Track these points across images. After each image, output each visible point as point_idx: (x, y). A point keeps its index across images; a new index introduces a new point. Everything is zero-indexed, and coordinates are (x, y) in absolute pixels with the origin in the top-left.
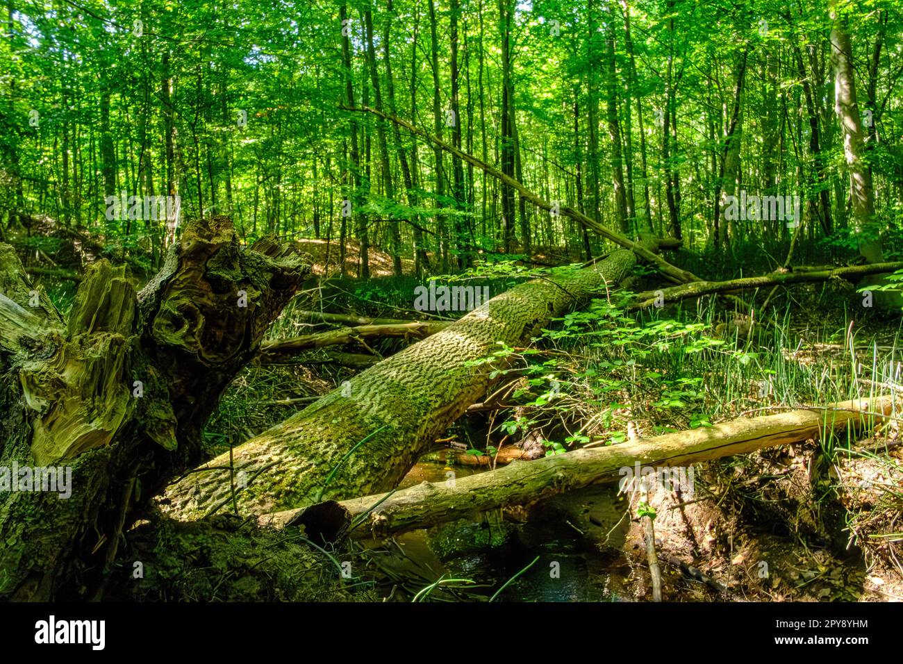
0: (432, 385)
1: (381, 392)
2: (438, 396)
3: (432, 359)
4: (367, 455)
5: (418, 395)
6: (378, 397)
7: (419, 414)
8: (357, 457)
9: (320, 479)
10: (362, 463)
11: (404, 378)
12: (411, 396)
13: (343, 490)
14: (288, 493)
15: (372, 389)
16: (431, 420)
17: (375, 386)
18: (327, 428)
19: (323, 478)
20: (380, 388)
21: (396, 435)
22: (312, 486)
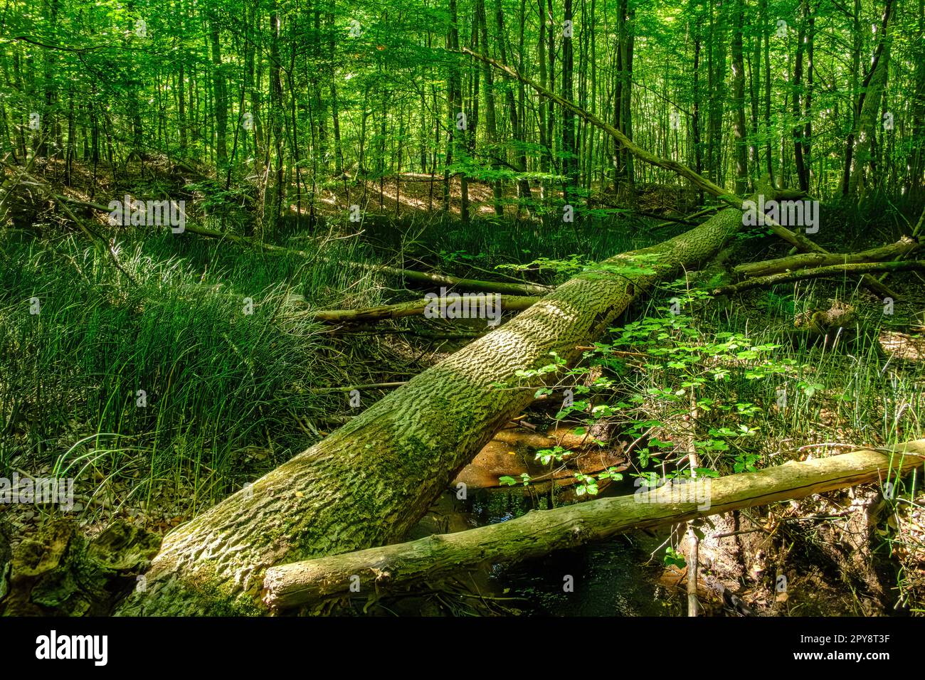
0: (479, 395)
1: (423, 407)
2: (485, 407)
3: (484, 365)
4: (396, 483)
5: (462, 408)
6: (418, 414)
7: (460, 430)
8: (386, 485)
9: (342, 514)
10: (390, 492)
11: (451, 389)
12: (454, 410)
13: (365, 524)
14: (305, 534)
15: (414, 405)
16: (475, 434)
17: (417, 402)
18: (359, 454)
19: (346, 513)
20: (423, 404)
21: (432, 456)
22: (333, 522)
